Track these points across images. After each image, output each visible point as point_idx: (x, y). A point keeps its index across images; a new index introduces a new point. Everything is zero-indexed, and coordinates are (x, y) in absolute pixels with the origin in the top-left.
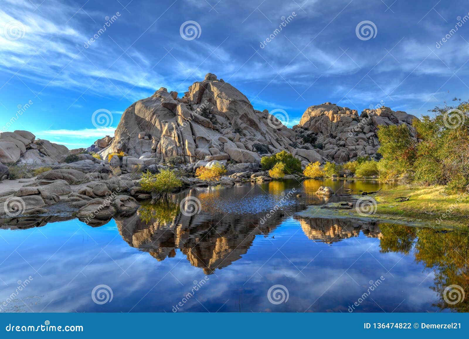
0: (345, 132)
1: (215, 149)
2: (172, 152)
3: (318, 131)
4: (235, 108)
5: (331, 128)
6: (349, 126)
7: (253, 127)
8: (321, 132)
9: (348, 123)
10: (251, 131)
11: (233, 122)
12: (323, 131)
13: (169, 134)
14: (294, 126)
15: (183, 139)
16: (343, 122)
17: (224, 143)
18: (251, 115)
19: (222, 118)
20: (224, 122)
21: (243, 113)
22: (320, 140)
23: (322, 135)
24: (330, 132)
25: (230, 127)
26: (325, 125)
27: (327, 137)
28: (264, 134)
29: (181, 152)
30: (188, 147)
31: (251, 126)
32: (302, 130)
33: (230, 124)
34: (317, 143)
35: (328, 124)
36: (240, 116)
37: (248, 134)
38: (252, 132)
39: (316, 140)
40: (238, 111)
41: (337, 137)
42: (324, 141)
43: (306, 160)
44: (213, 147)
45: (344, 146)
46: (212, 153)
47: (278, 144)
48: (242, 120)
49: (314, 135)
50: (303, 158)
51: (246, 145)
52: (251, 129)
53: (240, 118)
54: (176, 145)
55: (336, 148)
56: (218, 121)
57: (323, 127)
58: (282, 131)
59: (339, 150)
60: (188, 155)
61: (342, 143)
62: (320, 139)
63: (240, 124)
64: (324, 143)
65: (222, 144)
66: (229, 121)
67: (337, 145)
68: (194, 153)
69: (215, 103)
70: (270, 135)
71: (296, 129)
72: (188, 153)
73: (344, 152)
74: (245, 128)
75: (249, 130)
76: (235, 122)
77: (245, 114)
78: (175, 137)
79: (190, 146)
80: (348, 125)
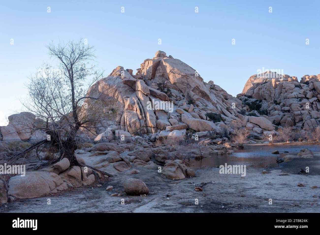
0: (289, 98)
1: (174, 120)
2: (135, 124)
3: (261, 99)
4: (187, 81)
5: (275, 95)
6: (292, 93)
7: (204, 98)
8: (265, 99)
9: (290, 90)
10: (203, 102)
11: (186, 94)
12: (267, 98)
13: (131, 108)
14: (238, 95)
15: (144, 112)
16: (286, 89)
17: (181, 114)
18: (202, 87)
19: (175, 91)
20: (178, 95)
21: (195, 86)
22: (265, 107)
23: (266, 102)
24: (273, 99)
25: (184, 99)
26: (268, 92)
27: (272, 103)
28: (215, 104)
29: (144, 123)
30: (150, 119)
31: (202, 97)
32: (246, 98)
33: (183, 96)
34: (261, 109)
35: (271, 91)
36: (192, 89)
37: (200, 105)
38: (205, 103)
39: (261, 107)
40: (190, 84)
41: (281, 103)
42: (269, 107)
43: (258, 126)
44: (172, 118)
45: (289, 111)
46: (172, 123)
47: (228, 112)
48: (195, 92)
49: (258, 102)
50: (255, 125)
51: (199, 115)
52: (203, 100)
53: (193, 91)
54: (139, 118)
55: (282, 114)
56: (173, 94)
57: (267, 95)
58: (229, 100)
59: (284, 115)
60: (150, 126)
61: (287, 108)
62: (264, 105)
63: (192, 96)
64: (270, 109)
65: (179, 115)
66: (182, 94)
67: (282, 110)
68: (155, 124)
69: (167, 78)
70: (220, 104)
71: (240, 98)
72: (150, 124)
73: (290, 117)
74: (198, 99)
75: (201, 101)
76: (188, 94)
77: (196, 86)
78: (137, 111)
79: (151, 118)
80: (291, 91)
